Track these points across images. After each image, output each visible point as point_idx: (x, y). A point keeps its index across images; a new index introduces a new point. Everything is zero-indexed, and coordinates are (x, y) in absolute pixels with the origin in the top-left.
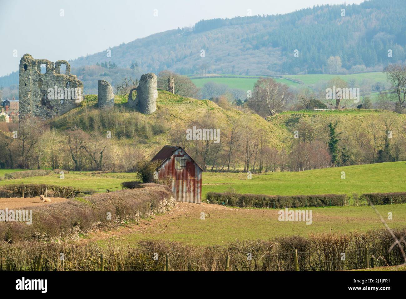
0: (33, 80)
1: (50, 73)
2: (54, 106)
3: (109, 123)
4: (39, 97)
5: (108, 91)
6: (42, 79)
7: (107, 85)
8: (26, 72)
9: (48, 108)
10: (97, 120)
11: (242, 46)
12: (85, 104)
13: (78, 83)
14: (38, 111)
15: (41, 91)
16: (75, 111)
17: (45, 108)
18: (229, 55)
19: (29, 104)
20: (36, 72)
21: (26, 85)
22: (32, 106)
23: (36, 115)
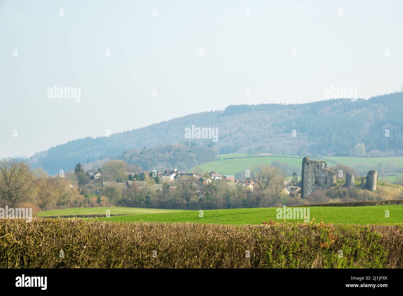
0: (312, 171)
1: (320, 168)
2: (321, 185)
3: (354, 195)
4: (314, 180)
5: (352, 178)
6: (316, 170)
7: (351, 176)
8: (308, 167)
9: (318, 186)
10: (347, 193)
11: (275, 130)
12: (338, 184)
13: (334, 173)
14: (313, 187)
15: (315, 177)
16: (333, 188)
17: (317, 186)
18: (264, 137)
19: (309, 183)
20: (313, 167)
21: (307, 173)
22: (310, 184)
23: (312, 189)
